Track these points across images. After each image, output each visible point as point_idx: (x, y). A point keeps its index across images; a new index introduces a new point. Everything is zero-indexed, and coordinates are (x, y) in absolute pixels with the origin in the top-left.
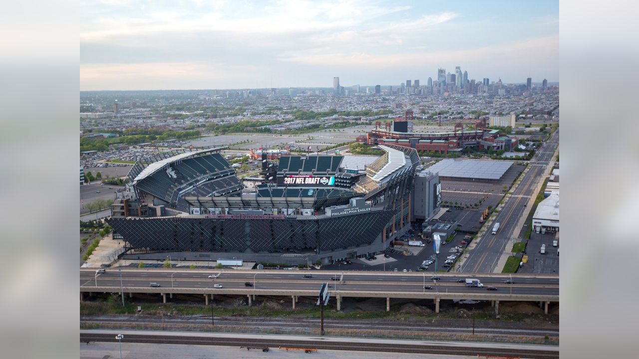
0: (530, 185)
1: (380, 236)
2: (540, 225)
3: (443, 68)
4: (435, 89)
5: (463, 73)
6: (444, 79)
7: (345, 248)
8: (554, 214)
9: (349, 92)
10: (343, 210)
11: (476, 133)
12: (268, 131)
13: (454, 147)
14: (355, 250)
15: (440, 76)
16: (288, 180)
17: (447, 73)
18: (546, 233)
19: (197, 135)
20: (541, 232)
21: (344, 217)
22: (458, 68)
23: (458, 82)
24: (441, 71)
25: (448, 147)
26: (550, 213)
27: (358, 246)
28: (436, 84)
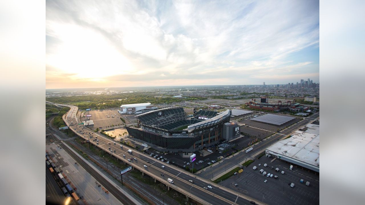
0: (292, 130)
1: (192, 146)
2: (269, 153)
3: (302, 79)
4: (299, 86)
5: (311, 80)
6: (303, 83)
7: (178, 149)
8: (279, 149)
9: (268, 86)
10: (177, 136)
11: (287, 105)
12: (227, 99)
13: (276, 109)
14: (182, 150)
15: (301, 82)
16: (199, 118)
17: (304, 81)
18: (270, 157)
19: (206, 99)
20: (268, 156)
21: (177, 138)
22: (309, 79)
23: (309, 84)
24: (302, 80)
25: (274, 109)
26: (277, 148)
27: (183, 149)
28: (300, 84)
